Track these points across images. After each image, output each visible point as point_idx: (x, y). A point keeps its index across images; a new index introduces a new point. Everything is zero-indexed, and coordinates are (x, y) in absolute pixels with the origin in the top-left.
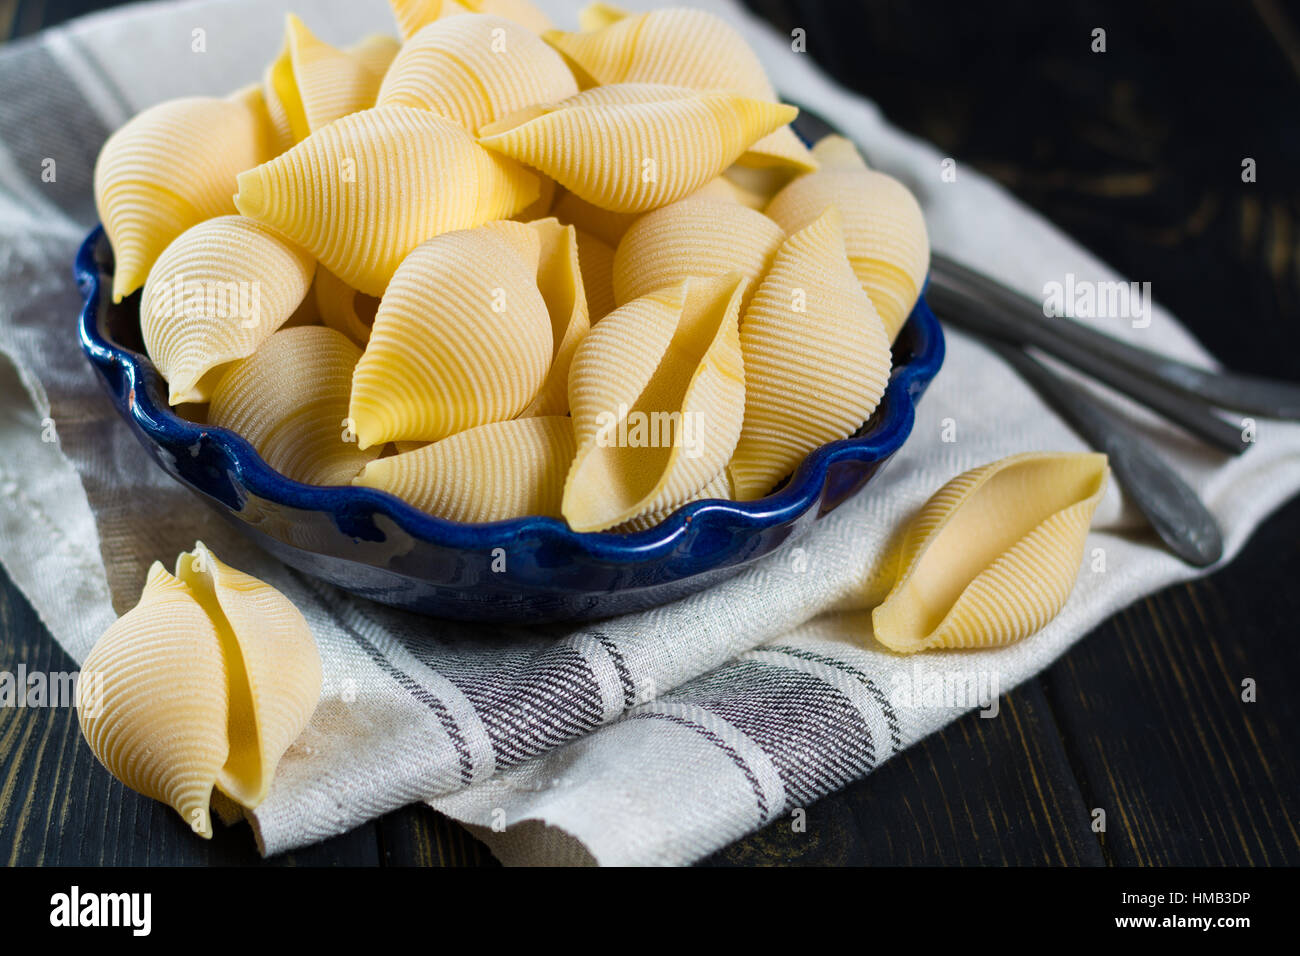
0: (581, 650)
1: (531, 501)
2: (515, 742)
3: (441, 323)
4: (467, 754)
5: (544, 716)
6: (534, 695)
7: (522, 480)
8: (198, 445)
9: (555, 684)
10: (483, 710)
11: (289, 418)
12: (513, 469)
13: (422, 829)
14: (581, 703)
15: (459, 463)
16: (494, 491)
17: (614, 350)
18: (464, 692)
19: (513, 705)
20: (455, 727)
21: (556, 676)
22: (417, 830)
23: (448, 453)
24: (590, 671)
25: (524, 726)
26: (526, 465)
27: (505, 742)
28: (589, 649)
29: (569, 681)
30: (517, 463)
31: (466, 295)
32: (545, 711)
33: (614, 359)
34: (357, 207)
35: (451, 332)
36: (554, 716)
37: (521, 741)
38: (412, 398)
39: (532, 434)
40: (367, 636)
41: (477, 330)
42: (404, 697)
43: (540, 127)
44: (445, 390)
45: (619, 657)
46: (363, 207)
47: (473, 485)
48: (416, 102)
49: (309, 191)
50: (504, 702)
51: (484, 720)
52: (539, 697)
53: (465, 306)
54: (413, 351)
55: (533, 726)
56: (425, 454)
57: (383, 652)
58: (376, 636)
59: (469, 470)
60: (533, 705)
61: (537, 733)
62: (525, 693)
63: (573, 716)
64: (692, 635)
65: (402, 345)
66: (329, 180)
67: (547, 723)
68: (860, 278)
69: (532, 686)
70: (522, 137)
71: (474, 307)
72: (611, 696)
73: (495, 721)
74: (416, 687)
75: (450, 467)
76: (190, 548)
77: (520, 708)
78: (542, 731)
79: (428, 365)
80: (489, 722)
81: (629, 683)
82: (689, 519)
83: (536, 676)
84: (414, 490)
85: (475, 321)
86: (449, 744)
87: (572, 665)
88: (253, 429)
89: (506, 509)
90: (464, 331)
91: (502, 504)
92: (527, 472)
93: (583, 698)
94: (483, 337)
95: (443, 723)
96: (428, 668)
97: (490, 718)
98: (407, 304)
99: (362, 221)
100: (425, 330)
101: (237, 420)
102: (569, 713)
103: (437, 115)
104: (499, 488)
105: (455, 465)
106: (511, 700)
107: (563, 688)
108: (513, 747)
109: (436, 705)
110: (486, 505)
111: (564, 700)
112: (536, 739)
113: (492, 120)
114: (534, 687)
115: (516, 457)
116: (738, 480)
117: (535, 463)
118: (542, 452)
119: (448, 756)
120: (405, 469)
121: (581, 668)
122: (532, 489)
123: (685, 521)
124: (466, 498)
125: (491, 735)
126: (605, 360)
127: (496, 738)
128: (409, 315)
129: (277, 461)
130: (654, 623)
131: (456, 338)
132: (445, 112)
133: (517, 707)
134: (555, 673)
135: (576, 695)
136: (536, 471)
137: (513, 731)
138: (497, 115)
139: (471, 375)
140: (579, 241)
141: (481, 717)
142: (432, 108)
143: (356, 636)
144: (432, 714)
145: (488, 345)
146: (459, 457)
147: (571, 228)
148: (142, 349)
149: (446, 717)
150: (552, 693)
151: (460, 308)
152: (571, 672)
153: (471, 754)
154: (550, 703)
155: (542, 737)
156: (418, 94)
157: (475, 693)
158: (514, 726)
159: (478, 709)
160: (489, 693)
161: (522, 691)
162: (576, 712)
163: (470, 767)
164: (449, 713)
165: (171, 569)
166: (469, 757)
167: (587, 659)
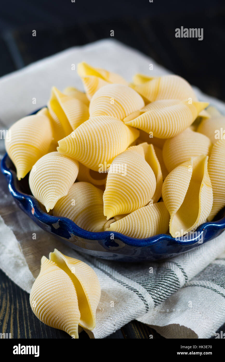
0: (171, 268)
1: (157, 229)
2: (159, 299)
3: (128, 181)
4: (147, 305)
5: (166, 290)
6: (162, 284)
7: (154, 223)
8: (58, 223)
9: (167, 280)
10: (149, 291)
11: (82, 212)
12: (151, 220)
13: (134, 327)
14: (174, 284)
15: (136, 221)
16: (147, 228)
17: (177, 183)
18: (142, 286)
19: (157, 288)
20: (142, 297)
21: (167, 277)
22: (133, 327)
23: (132, 218)
24: (175, 275)
25: (161, 294)
26: (155, 219)
27: (157, 299)
28: (173, 267)
29: (171, 278)
30: (152, 219)
31: (134, 172)
32: (166, 288)
33: (177, 186)
34: (96, 148)
35: (131, 183)
36: (168, 289)
37: (161, 298)
38: (121, 203)
39: (154, 209)
40: (104, 269)
41: (139, 182)
42: (124, 289)
43: (142, 118)
44: (130, 200)
45: (182, 269)
46: (98, 148)
47: (140, 226)
48: (103, 113)
49: (80, 144)
50: (154, 287)
51: (150, 294)
52: (163, 284)
53: (134, 175)
54: (120, 190)
55: (163, 293)
56: (126, 219)
57: (111, 274)
58: (108, 270)
59: (139, 222)
60: (162, 287)
61: (164, 295)
62: (160, 284)
63: (173, 288)
64: (200, 259)
66: (86, 141)
67: (167, 292)
69: (160, 281)
70: (138, 121)
72: (182, 281)
73: (153, 293)
74: (127, 285)
75: (133, 222)
76: (53, 251)
77: (159, 289)
78: (166, 294)
79: (125, 193)
80: (152, 294)
81: (186, 276)
82: (204, 229)
83: (161, 278)
84: (124, 230)
85: (138, 179)
86: (142, 302)
87: (170, 273)
88: (71, 216)
89: (150, 232)
90: (135, 183)
91: (149, 231)
92: (155, 221)
93: (175, 283)
94: (140, 184)
95: (139, 296)
96: (128, 279)
97: (151, 293)
98: (117, 176)
99: (97, 152)
100: (124, 184)
101: (65, 213)
102: (172, 288)
103: (110, 116)
104: (148, 227)
106: (156, 287)
107: (169, 281)
108: (159, 300)
109: (135, 291)
110: (145, 232)
111: (170, 284)
112: (164, 297)
113: (126, 117)
114: (162, 282)
115: (151, 217)
117: (157, 218)
118: (158, 214)
119: (142, 306)
121: (173, 274)
122: (157, 226)
124: (139, 231)
125: (153, 298)
126: (175, 186)
127: (154, 299)
128: (118, 180)
129: (79, 224)
130: (189, 257)
131: (133, 185)
132: (112, 115)
133: (158, 288)
134: (166, 276)
135: (173, 282)
136: (157, 220)
137: (158, 296)
138: (127, 115)
139: (138, 195)
140: (155, 149)
141: (149, 293)
142: (109, 114)
143: (102, 270)
144: (135, 294)
145: (142, 186)
146: (135, 219)
147: (152, 146)
148: (31, 194)
149: (139, 294)
150: (167, 283)
151: (133, 176)
152: (171, 276)
153: (148, 304)
154: (167, 286)
155: (166, 296)
156: (104, 111)
157: (145, 286)
158: (158, 294)
159: (148, 291)
160: (149, 285)
161: (158, 283)
162: (174, 287)
163: (148, 308)
164: (140, 293)
165: (48, 257)
166: (148, 305)
167: (174, 271)
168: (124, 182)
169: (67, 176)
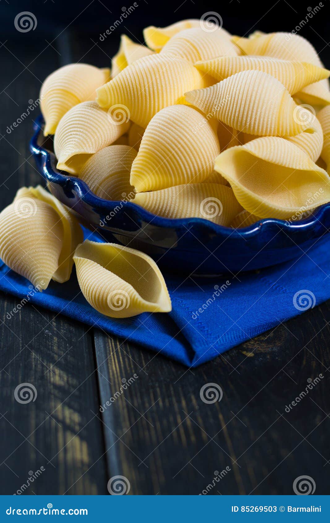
15: (174, 198)
16: (187, 211)
23: (170, 193)
47: (179, 207)
65: (153, 149)
88: (92, 184)
105: (172, 199)
120: (152, 198)
123: (259, 225)
124: (175, 212)
146: (174, 195)
169: (97, 129)
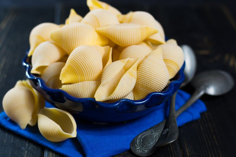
3: (78, 60)
11: (52, 77)
15: (80, 87)
23: (78, 85)
31: (84, 56)
35: (80, 62)
38: (72, 74)
41: (85, 62)
43: (106, 28)
44: (78, 73)
47: (81, 92)
54: (73, 65)
56: (74, 85)
68: (166, 63)
71: (85, 58)
85: (84, 60)
88: (46, 79)
91: (86, 96)
101: (44, 77)
110: (83, 96)
116: (136, 98)
120: (69, 87)
123: (119, 102)
128: (73, 59)
139: (83, 71)
142: (88, 24)
145: (87, 65)
147: (111, 48)
151: (82, 58)
168: (75, 60)
